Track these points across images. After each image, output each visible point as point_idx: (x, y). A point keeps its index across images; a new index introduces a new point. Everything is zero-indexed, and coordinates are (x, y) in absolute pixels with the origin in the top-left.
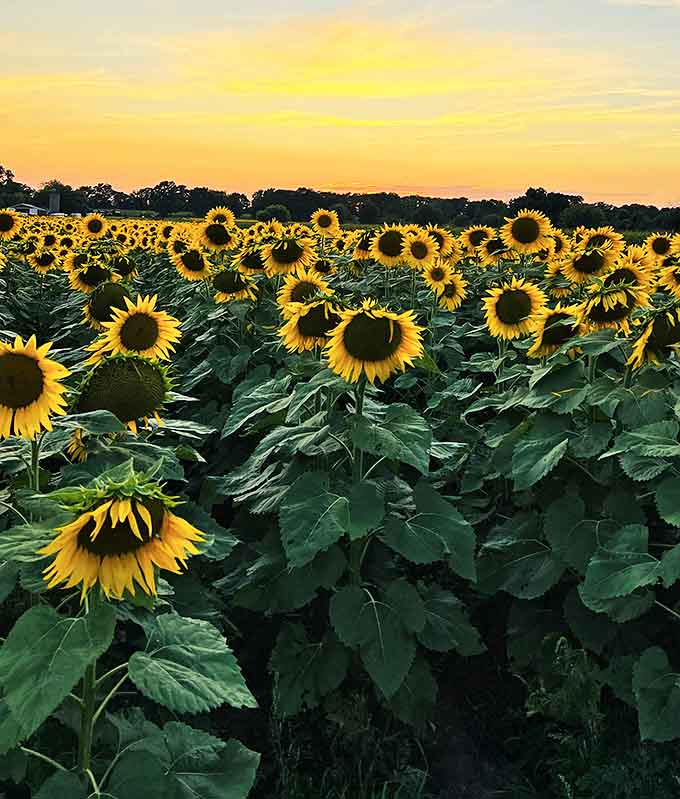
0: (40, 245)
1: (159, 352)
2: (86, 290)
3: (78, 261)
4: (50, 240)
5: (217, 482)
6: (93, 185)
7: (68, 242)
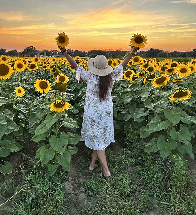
0: (43, 64)
1: (65, 82)
2: (53, 73)
3: (51, 67)
4: (45, 63)
5: (76, 104)
6: (53, 50)
7: (48, 63)
